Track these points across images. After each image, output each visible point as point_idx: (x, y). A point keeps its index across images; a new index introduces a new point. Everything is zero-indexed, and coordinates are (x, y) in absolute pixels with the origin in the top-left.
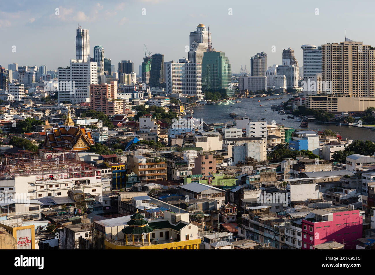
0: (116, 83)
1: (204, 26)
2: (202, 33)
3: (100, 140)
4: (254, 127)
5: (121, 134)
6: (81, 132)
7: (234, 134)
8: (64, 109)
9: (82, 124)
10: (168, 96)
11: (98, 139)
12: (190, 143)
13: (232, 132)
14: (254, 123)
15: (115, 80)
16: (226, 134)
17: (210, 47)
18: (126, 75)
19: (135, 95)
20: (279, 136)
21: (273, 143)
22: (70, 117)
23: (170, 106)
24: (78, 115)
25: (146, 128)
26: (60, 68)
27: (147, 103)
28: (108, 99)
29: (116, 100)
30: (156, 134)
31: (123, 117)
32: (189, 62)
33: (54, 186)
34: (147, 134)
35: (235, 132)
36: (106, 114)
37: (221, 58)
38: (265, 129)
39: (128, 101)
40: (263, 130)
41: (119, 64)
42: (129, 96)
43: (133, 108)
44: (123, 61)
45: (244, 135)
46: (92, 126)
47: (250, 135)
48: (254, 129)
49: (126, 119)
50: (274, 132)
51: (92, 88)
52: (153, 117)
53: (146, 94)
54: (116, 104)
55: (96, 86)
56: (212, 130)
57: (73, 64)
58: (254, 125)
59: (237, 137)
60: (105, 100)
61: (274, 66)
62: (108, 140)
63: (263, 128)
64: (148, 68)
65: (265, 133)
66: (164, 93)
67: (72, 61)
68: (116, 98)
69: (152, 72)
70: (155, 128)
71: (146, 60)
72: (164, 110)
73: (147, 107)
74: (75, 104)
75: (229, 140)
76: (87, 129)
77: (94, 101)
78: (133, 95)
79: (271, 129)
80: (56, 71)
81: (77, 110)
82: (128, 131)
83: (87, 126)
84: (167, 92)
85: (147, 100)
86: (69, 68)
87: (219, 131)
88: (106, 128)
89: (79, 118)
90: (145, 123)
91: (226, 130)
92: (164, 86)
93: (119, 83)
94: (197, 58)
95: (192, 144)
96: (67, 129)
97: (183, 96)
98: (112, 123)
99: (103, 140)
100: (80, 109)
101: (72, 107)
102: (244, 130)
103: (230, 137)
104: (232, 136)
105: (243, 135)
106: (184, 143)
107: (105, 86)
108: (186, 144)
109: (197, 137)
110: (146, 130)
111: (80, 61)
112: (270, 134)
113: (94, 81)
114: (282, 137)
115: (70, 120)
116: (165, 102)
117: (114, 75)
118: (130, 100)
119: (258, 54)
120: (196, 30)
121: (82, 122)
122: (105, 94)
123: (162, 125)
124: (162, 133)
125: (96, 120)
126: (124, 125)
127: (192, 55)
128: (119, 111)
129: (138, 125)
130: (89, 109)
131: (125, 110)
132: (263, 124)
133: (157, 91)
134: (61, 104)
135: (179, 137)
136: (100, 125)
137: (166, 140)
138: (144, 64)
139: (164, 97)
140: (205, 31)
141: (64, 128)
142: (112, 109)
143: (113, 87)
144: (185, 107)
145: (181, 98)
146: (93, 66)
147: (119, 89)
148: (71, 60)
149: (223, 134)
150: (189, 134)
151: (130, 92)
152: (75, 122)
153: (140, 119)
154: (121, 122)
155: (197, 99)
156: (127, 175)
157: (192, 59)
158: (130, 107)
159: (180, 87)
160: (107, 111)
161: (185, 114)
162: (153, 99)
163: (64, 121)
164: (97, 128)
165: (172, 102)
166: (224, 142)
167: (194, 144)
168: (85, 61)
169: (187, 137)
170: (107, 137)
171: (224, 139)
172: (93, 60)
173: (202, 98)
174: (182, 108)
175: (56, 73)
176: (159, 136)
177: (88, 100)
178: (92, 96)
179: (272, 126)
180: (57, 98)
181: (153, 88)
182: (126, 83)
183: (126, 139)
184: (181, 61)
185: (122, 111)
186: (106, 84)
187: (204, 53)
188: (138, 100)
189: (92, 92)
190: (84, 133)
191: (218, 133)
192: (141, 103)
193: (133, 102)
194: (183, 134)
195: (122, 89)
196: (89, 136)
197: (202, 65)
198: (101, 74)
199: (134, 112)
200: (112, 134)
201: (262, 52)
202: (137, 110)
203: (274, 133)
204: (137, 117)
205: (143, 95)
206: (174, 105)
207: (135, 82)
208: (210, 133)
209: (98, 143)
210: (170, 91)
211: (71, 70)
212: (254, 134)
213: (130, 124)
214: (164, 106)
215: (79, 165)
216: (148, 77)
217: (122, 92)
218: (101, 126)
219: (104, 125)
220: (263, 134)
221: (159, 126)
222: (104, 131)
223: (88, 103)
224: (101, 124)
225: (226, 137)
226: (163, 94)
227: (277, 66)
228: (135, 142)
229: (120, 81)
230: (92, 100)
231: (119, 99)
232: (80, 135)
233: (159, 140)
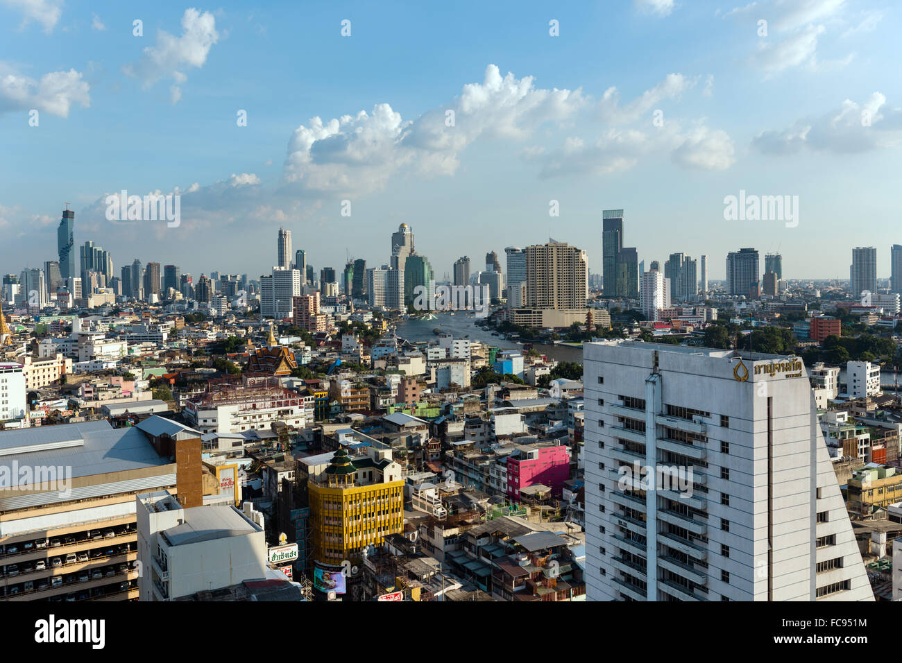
0: (318, 294)
1: (406, 226)
2: (404, 234)
3: (303, 363)
4: (457, 346)
5: (324, 354)
6: (284, 353)
7: (437, 355)
8: (267, 326)
9: (284, 344)
10: (371, 310)
11: (300, 361)
12: (393, 365)
13: (436, 353)
14: (457, 341)
15: (318, 291)
16: (429, 355)
17: (412, 251)
18: (328, 285)
19: (338, 309)
20: (482, 356)
21: (476, 365)
22: (272, 335)
23: (372, 321)
24: (280, 333)
25: (349, 348)
26: (262, 277)
27: (350, 318)
28: (310, 314)
29: (318, 315)
30: (359, 355)
31: (326, 334)
32: (391, 268)
33: (257, 417)
34: (350, 355)
35: (438, 353)
36: (308, 331)
37: (423, 263)
38: (469, 349)
39: (330, 315)
40: (466, 350)
41: (322, 271)
42: (331, 309)
43: (336, 324)
44: (325, 268)
45: (448, 355)
46: (294, 346)
47: (454, 355)
48: (458, 348)
49: (328, 337)
50: (478, 352)
51: (294, 300)
52: (356, 335)
53: (349, 308)
54: (319, 319)
55: (298, 298)
56: (414, 350)
57: (275, 272)
58: (457, 343)
59: (440, 358)
60: (308, 314)
61: (478, 272)
62: (311, 362)
63: (466, 348)
64: (351, 276)
65: (469, 354)
66: (366, 306)
67: (275, 268)
68: (318, 312)
69: (354, 281)
70: (357, 347)
71: (348, 266)
72: (367, 326)
73: (350, 322)
74: (277, 319)
75: (432, 361)
76: (290, 349)
77: (296, 316)
78: (336, 308)
79: (475, 348)
80: (259, 280)
81: (279, 326)
82: (331, 351)
83: (290, 346)
84: (369, 305)
85: (349, 314)
86: (271, 276)
87: (422, 351)
88: (308, 348)
89: (282, 336)
90: (348, 342)
91: (429, 350)
92: (366, 298)
93: (321, 294)
94: (399, 265)
95: (395, 367)
96: (270, 349)
97: (385, 310)
98: (315, 342)
99: (306, 363)
100: (283, 326)
101: (274, 323)
102: (448, 350)
103: (434, 359)
104: (436, 357)
105: (446, 356)
106: (387, 365)
107: (308, 298)
108: (389, 367)
109: (400, 358)
110: (349, 350)
111: (283, 268)
112: (474, 354)
113: (296, 292)
114: (486, 358)
115: (273, 339)
116: (368, 317)
117: (317, 284)
118: (333, 314)
119: (462, 258)
120: (398, 231)
121: (285, 341)
122: (307, 307)
123: (365, 344)
124: (364, 354)
125: (299, 339)
126: (327, 344)
127: (395, 260)
128: (321, 328)
129: (340, 344)
130: (292, 325)
131: (327, 326)
132: (466, 343)
133: (360, 303)
134: (264, 320)
135: (382, 359)
136: (302, 344)
137: (369, 362)
138: (346, 272)
139: (366, 311)
140: (407, 232)
141: (267, 348)
142: (314, 325)
143: (315, 298)
144: (388, 323)
145: (384, 312)
146: (296, 274)
147: (321, 301)
148: (273, 268)
149: (426, 355)
150: (392, 355)
151: (333, 305)
152: (278, 341)
153: (343, 337)
154: (324, 341)
155: (400, 313)
156: (330, 404)
157: (395, 266)
158: (332, 323)
159: (383, 299)
160: (309, 327)
161: (388, 330)
162: (355, 313)
163: (267, 340)
164: (299, 348)
165: (374, 317)
166: (427, 364)
167: (397, 366)
168: (288, 269)
169: (390, 358)
170: (309, 359)
171: (427, 361)
172: (295, 267)
173: (405, 312)
174: (385, 324)
175: (259, 283)
176: (362, 357)
177: (291, 315)
178: (294, 310)
179: (476, 344)
180: (260, 313)
181: (356, 300)
182: (329, 295)
183: (329, 361)
184: (384, 267)
185: (324, 328)
186: (308, 295)
187: (407, 258)
188: (340, 315)
189: (294, 306)
190: (286, 354)
191: (421, 354)
192: (344, 318)
193: (336, 317)
194: (386, 354)
195: (324, 301)
196: (292, 358)
197: (405, 272)
198: (303, 284)
199: (337, 328)
200: (315, 356)
201: (465, 257)
202: (340, 326)
203: (478, 354)
204: (340, 335)
205: (345, 308)
206: (376, 320)
207: (338, 293)
208: (413, 353)
209: (301, 365)
210: (372, 304)
211: (273, 279)
212: (457, 355)
213: (332, 343)
214: (366, 322)
215: (282, 392)
216: (350, 287)
217: (325, 305)
218: (304, 346)
219: (306, 345)
220: (467, 355)
221: (362, 345)
222: (306, 351)
223: (291, 318)
224: (304, 343)
225: (429, 359)
226: (364, 307)
227: (480, 273)
228: (338, 364)
229: (323, 292)
230: (294, 315)
231: (321, 314)
232: (282, 357)
233: (362, 362)
